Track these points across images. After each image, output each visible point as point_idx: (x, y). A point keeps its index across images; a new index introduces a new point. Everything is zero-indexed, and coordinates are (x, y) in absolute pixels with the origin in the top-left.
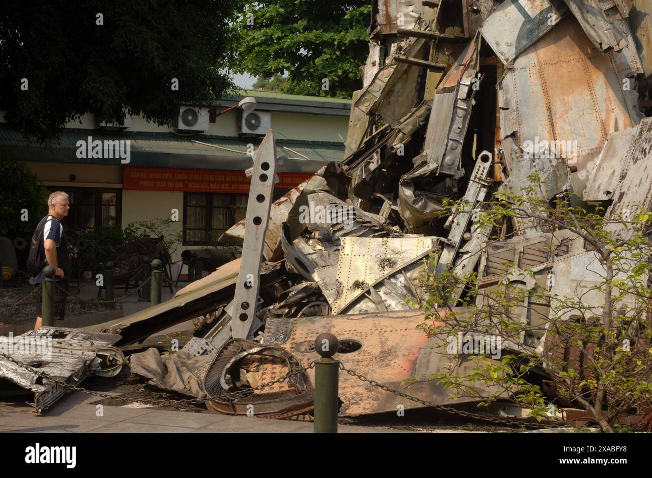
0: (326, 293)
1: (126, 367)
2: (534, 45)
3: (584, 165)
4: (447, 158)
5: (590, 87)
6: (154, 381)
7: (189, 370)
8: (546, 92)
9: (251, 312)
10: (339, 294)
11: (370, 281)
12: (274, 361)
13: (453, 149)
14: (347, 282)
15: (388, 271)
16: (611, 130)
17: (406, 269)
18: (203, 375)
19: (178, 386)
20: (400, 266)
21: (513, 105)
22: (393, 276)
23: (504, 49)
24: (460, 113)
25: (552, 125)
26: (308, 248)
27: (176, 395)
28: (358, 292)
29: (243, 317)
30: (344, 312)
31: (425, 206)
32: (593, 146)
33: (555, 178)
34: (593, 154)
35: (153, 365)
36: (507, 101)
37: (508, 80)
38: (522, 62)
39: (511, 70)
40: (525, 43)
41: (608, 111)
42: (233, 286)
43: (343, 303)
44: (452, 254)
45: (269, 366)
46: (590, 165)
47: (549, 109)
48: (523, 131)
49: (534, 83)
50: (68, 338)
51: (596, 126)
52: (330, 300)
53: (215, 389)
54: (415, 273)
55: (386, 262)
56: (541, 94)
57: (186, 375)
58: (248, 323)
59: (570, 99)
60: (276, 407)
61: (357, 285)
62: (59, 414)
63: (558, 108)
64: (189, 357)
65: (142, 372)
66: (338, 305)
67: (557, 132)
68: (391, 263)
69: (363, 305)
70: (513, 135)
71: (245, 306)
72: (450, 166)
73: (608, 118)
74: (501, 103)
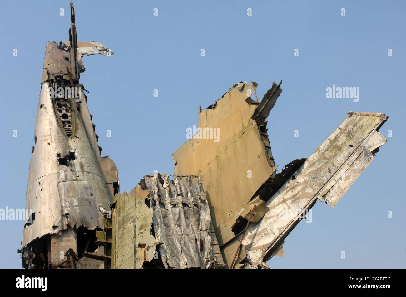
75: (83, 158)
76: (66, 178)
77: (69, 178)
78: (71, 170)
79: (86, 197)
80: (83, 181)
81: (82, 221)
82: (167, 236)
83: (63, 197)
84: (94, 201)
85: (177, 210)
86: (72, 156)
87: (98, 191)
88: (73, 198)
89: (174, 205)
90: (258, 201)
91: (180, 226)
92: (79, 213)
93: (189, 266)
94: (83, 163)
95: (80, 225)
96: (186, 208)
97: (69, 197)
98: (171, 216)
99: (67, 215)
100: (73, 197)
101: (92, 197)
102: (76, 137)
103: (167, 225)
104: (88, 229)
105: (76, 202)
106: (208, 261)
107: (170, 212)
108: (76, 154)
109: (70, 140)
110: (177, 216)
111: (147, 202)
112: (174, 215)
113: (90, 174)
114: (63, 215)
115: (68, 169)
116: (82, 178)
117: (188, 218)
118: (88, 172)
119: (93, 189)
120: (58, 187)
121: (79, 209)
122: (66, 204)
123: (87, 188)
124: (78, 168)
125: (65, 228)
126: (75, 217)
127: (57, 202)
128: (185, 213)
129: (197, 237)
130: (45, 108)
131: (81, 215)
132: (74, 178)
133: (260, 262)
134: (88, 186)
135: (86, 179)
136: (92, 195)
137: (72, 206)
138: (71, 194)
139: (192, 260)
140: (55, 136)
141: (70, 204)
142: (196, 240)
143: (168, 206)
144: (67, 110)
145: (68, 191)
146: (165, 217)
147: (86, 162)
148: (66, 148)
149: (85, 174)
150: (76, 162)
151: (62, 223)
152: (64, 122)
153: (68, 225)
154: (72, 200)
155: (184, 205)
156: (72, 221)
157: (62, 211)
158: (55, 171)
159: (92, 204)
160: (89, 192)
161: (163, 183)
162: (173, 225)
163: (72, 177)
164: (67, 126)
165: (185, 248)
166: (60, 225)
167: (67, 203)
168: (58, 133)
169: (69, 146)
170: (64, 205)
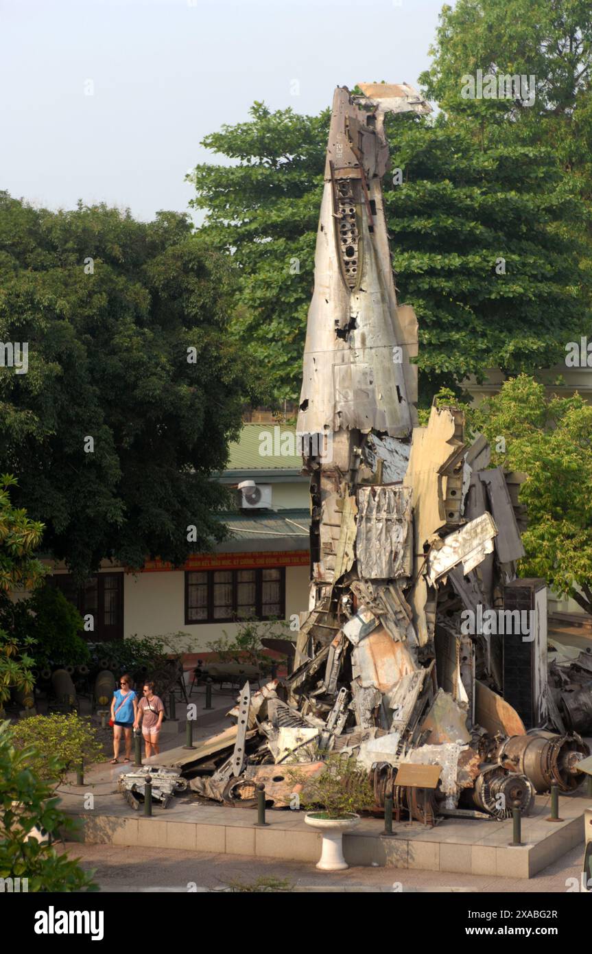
0: (273, 753)
1: (189, 786)
2: (368, 635)
3: (391, 690)
4: (330, 687)
5: (394, 654)
6: (201, 794)
7: (216, 788)
8: (373, 656)
9: (241, 761)
10: (278, 754)
11: (292, 748)
12: (250, 785)
13: (333, 682)
14: (282, 749)
15: (299, 743)
16: (404, 673)
17: (307, 743)
18: (222, 791)
19: (212, 796)
20: (304, 741)
21: (358, 664)
22: (302, 746)
23: (354, 638)
24: (336, 666)
25: (377, 672)
26: (267, 727)
27: (211, 799)
28: (287, 753)
29: (238, 764)
30: (280, 762)
31: (322, 707)
32: (396, 681)
33: (375, 699)
34: (395, 685)
35: (200, 785)
36: (355, 662)
37: (356, 652)
38: (362, 643)
39: (358, 647)
40: (363, 635)
41: (403, 664)
42: (233, 745)
43: (280, 757)
44: (329, 734)
45: (247, 787)
46: (395, 690)
47: (375, 665)
48: (363, 675)
49: (368, 653)
50: (159, 772)
51: (397, 671)
52: (275, 756)
53: (227, 797)
54: (310, 745)
55: (299, 739)
56: (371, 658)
57: (215, 790)
58: (240, 766)
59: (385, 659)
60: (249, 804)
61: (286, 749)
62: (172, 808)
63: (379, 664)
64: (215, 781)
65: (196, 790)
66: (277, 759)
67: (379, 674)
68: (300, 739)
69: (289, 759)
70: (359, 677)
71: (238, 759)
72: (331, 691)
73: (402, 667)
74: (353, 663)
75: (366, 325)
76: (343, 361)
77: (346, 360)
78: (350, 348)
79: (364, 387)
80: (362, 362)
81: (356, 421)
82: (367, 549)
83: (337, 387)
84: (373, 391)
85: (380, 525)
86: (352, 324)
87: (380, 375)
88: (348, 390)
89: (379, 521)
90: (436, 537)
91: (379, 540)
92: (354, 411)
93: (378, 577)
94: (366, 334)
95: (353, 426)
96: (389, 523)
97: (344, 388)
98: (374, 531)
99: (339, 413)
100: (348, 387)
101: (370, 387)
102: (361, 290)
103: (368, 540)
104: (362, 431)
105: (351, 396)
106: (398, 570)
107: (374, 527)
108: (358, 321)
109: (352, 298)
110: (379, 532)
111: (355, 519)
112: (377, 529)
113: (373, 351)
114: (335, 414)
115: (346, 345)
116: (362, 360)
117: (389, 531)
118: (371, 348)
119: (374, 373)
120: (333, 372)
121: (354, 405)
122: (340, 398)
123: (366, 373)
124: (357, 344)
125: (337, 429)
126: (349, 416)
127: (331, 393)
128: (386, 528)
129: (393, 549)
130: (325, 234)
131: (355, 414)
132: (352, 360)
133: (433, 581)
134: (368, 370)
135: (366, 359)
136: (371, 383)
137: (347, 401)
138: (346, 384)
139: (381, 572)
140: (334, 289)
141: (344, 397)
142: (392, 551)
143: (373, 522)
144: (354, 240)
145: (343, 379)
146: (369, 531)
147: (370, 331)
148: (346, 312)
149: (367, 351)
150: (356, 333)
151: (334, 422)
152: (347, 263)
153: (340, 427)
154: (347, 392)
155: (387, 520)
156: (344, 421)
157: (335, 407)
158: (331, 347)
159: (370, 396)
160: (369, 379)
161: (374, 496)
162: (374, 540)
163: (349, 359)
164: (351, 269)
165: (378, 561)
166: (331, 424)
167: (342, 397)
168: (339, 286)
169: (351, 308)
170: (337, 399)
